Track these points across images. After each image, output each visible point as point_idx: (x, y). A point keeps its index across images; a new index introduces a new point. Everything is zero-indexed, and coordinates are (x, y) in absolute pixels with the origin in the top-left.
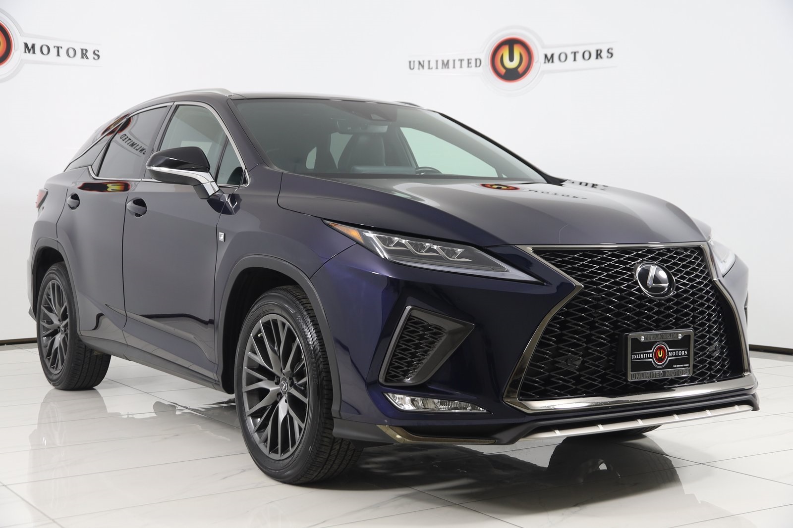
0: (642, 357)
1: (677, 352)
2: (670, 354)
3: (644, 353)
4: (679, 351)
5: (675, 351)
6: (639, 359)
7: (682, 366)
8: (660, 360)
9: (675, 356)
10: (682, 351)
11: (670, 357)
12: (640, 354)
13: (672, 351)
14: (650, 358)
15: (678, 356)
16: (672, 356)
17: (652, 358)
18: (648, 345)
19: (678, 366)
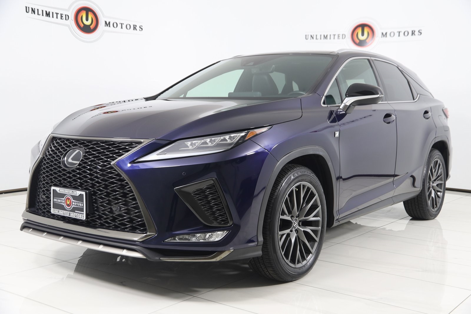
0: (59, 201)
1: (77, 203)
2: (74, 203)
3: (60, 199)
4: (78, 203)
5: (76, 202)
6: (57, 202)
7: (80, 212)
8: (68, 205)
9: (76, 205)
10: (80, 203)
11: (73, 205)
12: (59, 199)
13: (75, 202)
14: (63, 203)
15: (78, 205)
16: (74, 205)
17: (64, 203)
18: (62, 195)
19: (78, 212)
